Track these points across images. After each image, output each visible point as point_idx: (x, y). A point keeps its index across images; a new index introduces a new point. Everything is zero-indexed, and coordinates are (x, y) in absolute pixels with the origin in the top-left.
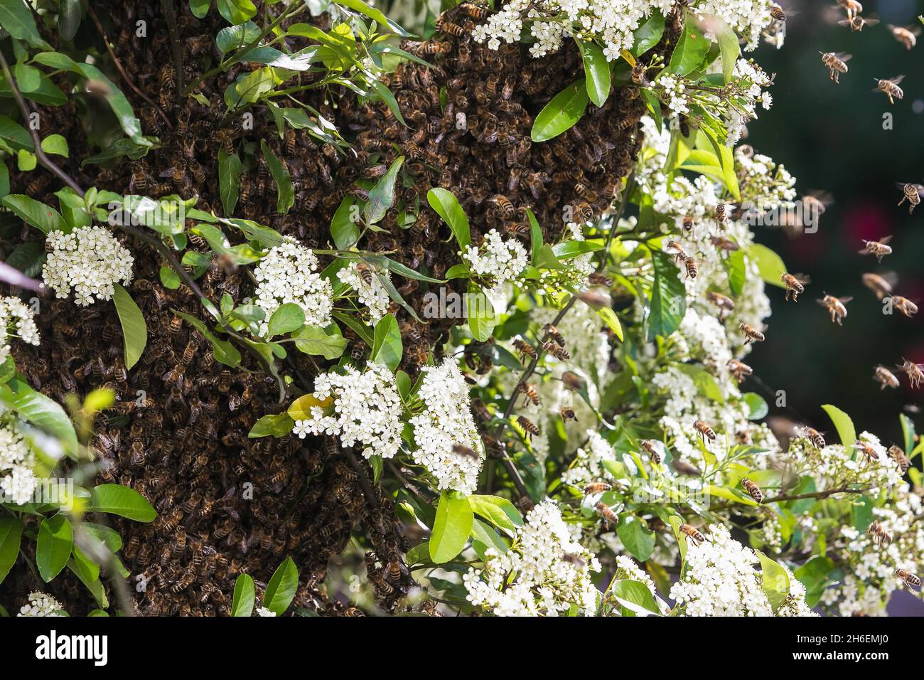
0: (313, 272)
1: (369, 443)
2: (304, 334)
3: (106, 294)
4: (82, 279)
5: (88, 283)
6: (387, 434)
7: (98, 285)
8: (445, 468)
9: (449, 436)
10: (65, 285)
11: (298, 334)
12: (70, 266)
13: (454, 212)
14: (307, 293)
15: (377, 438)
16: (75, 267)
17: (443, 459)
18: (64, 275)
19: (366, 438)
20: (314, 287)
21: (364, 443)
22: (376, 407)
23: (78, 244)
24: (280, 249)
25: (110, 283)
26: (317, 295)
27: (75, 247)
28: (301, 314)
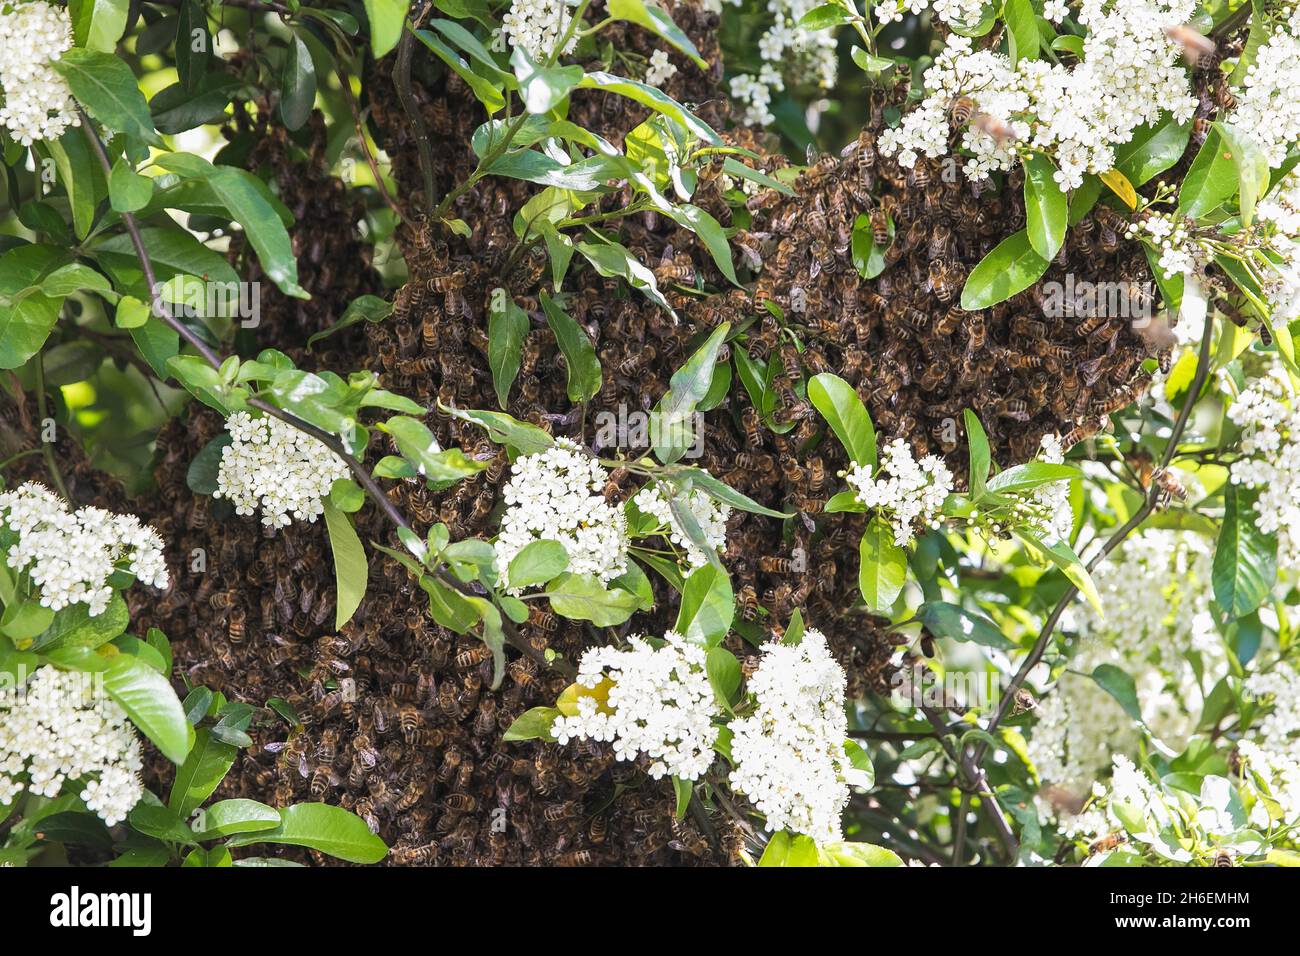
0: (593, 494)
1: (658, 755)
2: (565, 587)
3: (308, 513)
4: (272, 487)
5: (281, 493)
6: (689, 743)
7: (296, 497)
8: (778, 799)
9: (790, 750)
10: (248, 494)
11: (556, 587)
12: (256, 466)
13: (850, 410)
14: (580, 525)
15: (672, 748)
16: (263, 468)
17: (776, 785)
18: (247, 479)
19: (654, 748)
20: (594, 517)
21: (651, 754)
22: (673, 703)
23: (269, 435)
24: (544, 458)
25: (315, 495)
26: (599, 529)
27: (265, 439)
28: (562, 557)
